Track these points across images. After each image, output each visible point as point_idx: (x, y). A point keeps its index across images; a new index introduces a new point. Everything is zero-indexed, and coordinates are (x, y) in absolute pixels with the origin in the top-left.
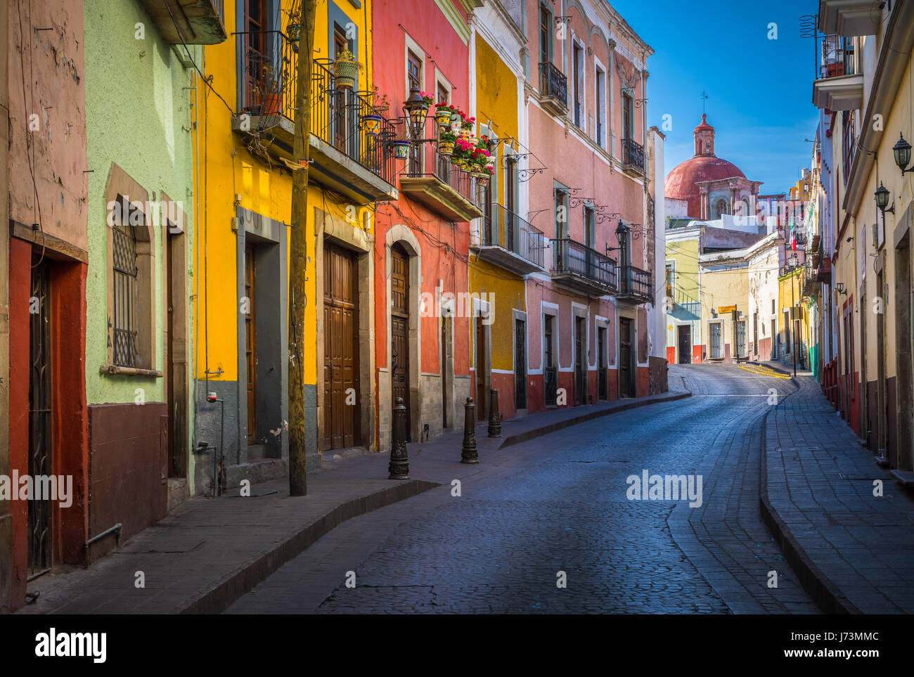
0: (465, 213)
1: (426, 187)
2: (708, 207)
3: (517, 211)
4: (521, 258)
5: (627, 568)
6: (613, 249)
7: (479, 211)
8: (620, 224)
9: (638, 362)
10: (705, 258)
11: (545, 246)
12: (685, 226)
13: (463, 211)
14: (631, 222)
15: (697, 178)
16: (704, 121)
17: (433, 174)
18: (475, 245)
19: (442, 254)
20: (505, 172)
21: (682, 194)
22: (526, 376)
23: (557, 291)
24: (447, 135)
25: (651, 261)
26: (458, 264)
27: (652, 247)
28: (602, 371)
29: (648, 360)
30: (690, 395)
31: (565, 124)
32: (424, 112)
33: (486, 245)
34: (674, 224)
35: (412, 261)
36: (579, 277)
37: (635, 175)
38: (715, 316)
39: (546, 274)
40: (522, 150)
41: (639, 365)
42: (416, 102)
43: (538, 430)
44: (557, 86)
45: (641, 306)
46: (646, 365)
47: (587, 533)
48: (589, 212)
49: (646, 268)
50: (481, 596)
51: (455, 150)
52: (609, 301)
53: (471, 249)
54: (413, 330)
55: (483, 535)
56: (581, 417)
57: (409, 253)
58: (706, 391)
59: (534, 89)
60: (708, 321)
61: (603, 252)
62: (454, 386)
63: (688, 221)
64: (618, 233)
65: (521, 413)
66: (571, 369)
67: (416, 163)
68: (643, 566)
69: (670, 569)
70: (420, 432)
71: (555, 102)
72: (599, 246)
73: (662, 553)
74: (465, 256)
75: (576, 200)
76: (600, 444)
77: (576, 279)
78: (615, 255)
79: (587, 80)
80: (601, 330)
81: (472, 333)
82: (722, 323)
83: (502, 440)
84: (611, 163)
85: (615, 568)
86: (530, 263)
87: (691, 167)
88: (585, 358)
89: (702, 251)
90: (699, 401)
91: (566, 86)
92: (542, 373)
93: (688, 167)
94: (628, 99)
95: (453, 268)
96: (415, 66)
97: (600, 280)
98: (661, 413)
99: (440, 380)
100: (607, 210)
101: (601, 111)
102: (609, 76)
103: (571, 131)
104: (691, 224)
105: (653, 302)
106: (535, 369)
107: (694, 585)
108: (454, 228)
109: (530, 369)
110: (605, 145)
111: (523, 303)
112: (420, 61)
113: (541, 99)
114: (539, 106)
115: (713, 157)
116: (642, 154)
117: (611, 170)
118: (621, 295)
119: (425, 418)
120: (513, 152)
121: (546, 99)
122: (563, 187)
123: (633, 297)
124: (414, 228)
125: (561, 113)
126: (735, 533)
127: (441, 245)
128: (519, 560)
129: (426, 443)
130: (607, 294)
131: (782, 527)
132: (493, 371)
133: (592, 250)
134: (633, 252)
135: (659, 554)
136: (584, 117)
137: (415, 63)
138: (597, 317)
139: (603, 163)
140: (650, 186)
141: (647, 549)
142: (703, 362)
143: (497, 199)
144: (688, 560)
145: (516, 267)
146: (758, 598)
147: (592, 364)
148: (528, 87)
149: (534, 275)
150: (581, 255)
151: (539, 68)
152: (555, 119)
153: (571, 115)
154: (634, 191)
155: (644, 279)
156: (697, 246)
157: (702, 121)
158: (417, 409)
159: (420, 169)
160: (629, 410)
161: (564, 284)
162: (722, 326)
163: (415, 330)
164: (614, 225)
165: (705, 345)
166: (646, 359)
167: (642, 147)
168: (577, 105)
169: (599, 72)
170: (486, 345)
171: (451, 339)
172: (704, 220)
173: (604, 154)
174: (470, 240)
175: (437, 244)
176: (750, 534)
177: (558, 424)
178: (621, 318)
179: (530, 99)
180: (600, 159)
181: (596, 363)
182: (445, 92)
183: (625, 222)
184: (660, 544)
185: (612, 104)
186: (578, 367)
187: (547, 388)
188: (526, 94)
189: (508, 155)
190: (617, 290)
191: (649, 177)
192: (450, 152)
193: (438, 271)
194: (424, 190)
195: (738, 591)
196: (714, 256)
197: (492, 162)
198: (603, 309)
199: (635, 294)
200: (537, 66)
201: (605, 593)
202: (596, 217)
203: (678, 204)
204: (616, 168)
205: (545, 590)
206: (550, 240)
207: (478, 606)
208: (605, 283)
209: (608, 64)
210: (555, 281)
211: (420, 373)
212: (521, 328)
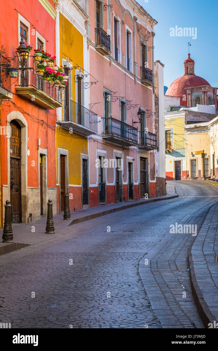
0: (52, 105)
1: (29, 92)
2: (191, 101)
3: (83, 104)
4: (84, 128)
5: (109, 286)
6: (136, 122)
7: (60, 104)
8: (140, 110)
9: (150, 180)
10: (188, 126)
11: (98, 121)
12: (178, 110)
13: (51, 104)
14: (146, 109)
15: (186, 86)
16: (189, 57)
17: (32, 85)
18: (59, 121)
19: (40, 126)
20: (76, 84)
21: (178, 94)
22: (88, 188)
23: (106, 144)
24: (40, 65)
25: (157, 128)
26: (50, 131)
27: (157, 121)
28: (131, 185)
29: (155, 179)
30: (177, 196)
31: (110, 59)
32: (27, 54)
33: (65, 121)
34: (173, 109)
35: (23, 130)
36: (117, 137)
37: (148, 85)
38: (193, 156)
39: (99, 135)
40: (85, 73)
41: (150, 181)
42: (23, 49)
43: (92, 216)
44: (105, 40)
45: (152, 151)
46: (155, 181)
47: (96, 268)
48: (123, 103)
49: (154, 132)
50: (27, 302)
51: (45, 73)
52: (134, 149)
53: (57, 123)
54: (23, 165)
55: (41, 271)
56: (117, 209)
57: (21, 126)
58: (186, 194)
59: (92, 41)
60: (190, 158)
61: (131, 124)
62: (47, 193)
63: (180, 107)
64: (138, 114)
65: (85, 207)
66: (114, 184)
67: (25, 80)
68: (117, 285)
69: (130, 286)
70: (27, 218)
71: (104, 48)
72: (128, 121)
73: (129, 278)
74: (54, 127)
75: (116, 98)
76: (123, 222)
77: (115, 138)
78: (138, 126)
79: (122, 37)
80: (130, 164)
81: (57, 166)
82: (197, 159)
83: (71, 221)
84: (135, 79)
85: (102, 286)
86: (90, 130)
87: (183, 80)
88: (121, 178)
89: (187, 123)
90: (181, 199)
91: (109, 40)
92: (97, 186)
93: (181, 80)
94: (144, 47)
95: (47, 133)
96: (24, 30)
97: (129, 139)
98: (160, 206)
99: (39, 190)
100: (132, 103)
101: (129, 53)
102: (134, 35)
103: (113, 63)
104: (182, 109)
105: (158, 149)
106: (94, 184)
107: (139, 293)
108: (47, 112)
109: (91, 184)
110: (132, 70)
111: (87, 150)
112: (27, 28)
113: (96, 46)
114: (95, 50)
115: (194, 75)
116: (151, 74)
117: (135, 83)
118: (141, 146)
119: (30, 210)
120: (81, 74)
121: (99, 47)
122: (108, 91)
123: (147, 147)
124: (23, 113)
125: (107, 54)
126: (171, 267)
127: (39, 121)
128: (54, 283)
129: (31, 223)
130: (133, 145)
131: (191, 263)
132: (70, 185)
133: (124, 123)
134: (147, 124)
135: (128, 278)
136: (120, 56)
137: (24, 28)
138: (128, 157)
139: (131, 79)
140: (156, 91)
141: (123, 276)
142: (188, 179)
143: (72, 98)
144: (141, 281)
145: (82, 132)
146: (167, 299)
147: (125, 181)
148: (89, 41)
149: (92, 136)
150: (119, 126)
151: (95, 31)
152: (105, 57)
153: (113, 55)
154: (147, 93)
155: (152, 137)
156: (184, 120)
157: (188, 57)
158: (26, 206)
159: (27, 83)
160: (144, 205)
161: (110, 141)
162: (197, 161)
163: (24, 165)
164: (137, 110)
165: (188, 171)
166: (154, 178)
167: (151, 71)
168: (116, 50)
169: (128, 33)
170: (66, 172)
171: (45, 169)
172: (189, 107)
173: (131, 74)
174: (56, 118)
175: (37, 121)
176: (178, 267)
177: (104, 212)
178: (141, 157)
179: (90, 46)
180: (129, 77)
181: (127, 180)
182: (42, 43)
183: (142, 109)
184: (131, 273)
185: (135, 49)
186: (117, 183)
187: (100, 194)
188: (88, 44)
189: (78, 75)
190: (138, 143)
191: (155, 85)
192: (42, 74)
193: (38, 134)
194: (28, 93)
195: (159, 296)
196: (192, 126)
197: (67, 79)
198: (131, 153)
199: (148, 145)
200: (94, 30)
201: (91, 299)
202: (127, 106)
203: (175, 99)
204: (138, 81)
205: (61, 298)
206: (102, 118)
207: (23, 307)
208: (131, 139)
209: (133, 29)
210: (105, 139)
211: (27, 187)
212: (85, 163)
